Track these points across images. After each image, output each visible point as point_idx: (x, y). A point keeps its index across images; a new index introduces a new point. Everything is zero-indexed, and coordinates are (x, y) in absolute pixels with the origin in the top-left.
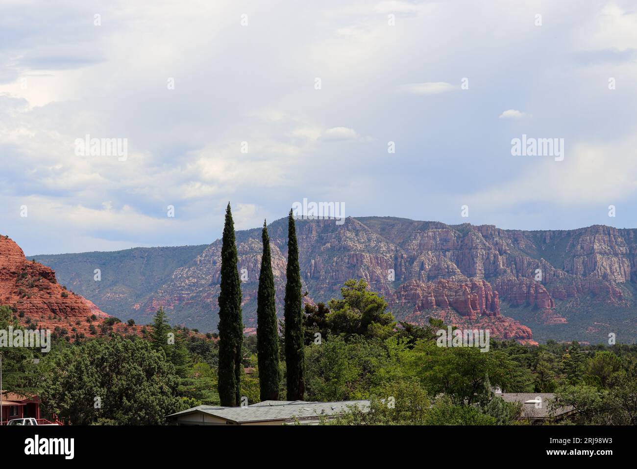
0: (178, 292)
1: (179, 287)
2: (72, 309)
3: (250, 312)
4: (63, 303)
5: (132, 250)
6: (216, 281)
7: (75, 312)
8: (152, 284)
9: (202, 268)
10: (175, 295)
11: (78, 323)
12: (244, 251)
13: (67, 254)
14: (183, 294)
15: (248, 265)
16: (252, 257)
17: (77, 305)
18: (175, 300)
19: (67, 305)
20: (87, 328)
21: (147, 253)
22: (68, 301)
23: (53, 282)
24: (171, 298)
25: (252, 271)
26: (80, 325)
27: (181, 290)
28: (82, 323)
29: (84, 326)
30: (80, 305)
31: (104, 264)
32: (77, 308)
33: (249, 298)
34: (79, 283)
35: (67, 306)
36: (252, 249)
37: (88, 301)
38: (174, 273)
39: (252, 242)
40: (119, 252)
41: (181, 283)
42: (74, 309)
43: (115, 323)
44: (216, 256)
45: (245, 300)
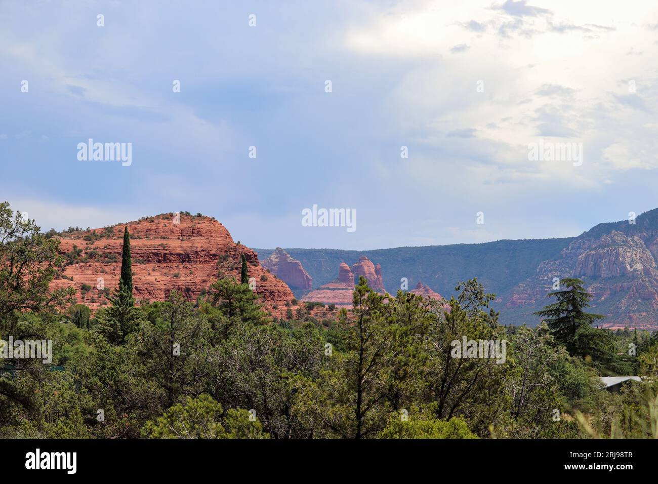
0: (540, 286)
1: (541, 280)
2: (271, 293)
3: (609, 307)
4: (262, 286)
5: (498, 242)
6: (578, 274)
7: (274, 296)
8: (517, 278)
9: (567, 261)
10: (537, 289)
11: (275, 308)
12: (606, 243)
13: (431, 246)
14: (545, 288)
15: (610, 258)
16: (614, 250)
17: (277, 289)
18: (537, 294)
19: (265, 288)
20: (284, 312)
21: (513, 246)
22: (267, 284)
23: (254, 265)
24: (533, 293)
25: (614, 264)
26: (277, 309)
27: (544, 283)
28: (279, 307)
29: (281, 310)
30: (280, 288)
31: (468, 257)
32: (276, 291)
33: (609, 292)
34: (441, 276)
35: (265, 290)
36: (615, 242)
37: (436, 294)
38: (539, 267)
39: (615, 235)
40: (484, 244)
41: (544, 277)
42: (273, 292)
43: (316, 307)
44: (582, 249)
45: (605, 294)
